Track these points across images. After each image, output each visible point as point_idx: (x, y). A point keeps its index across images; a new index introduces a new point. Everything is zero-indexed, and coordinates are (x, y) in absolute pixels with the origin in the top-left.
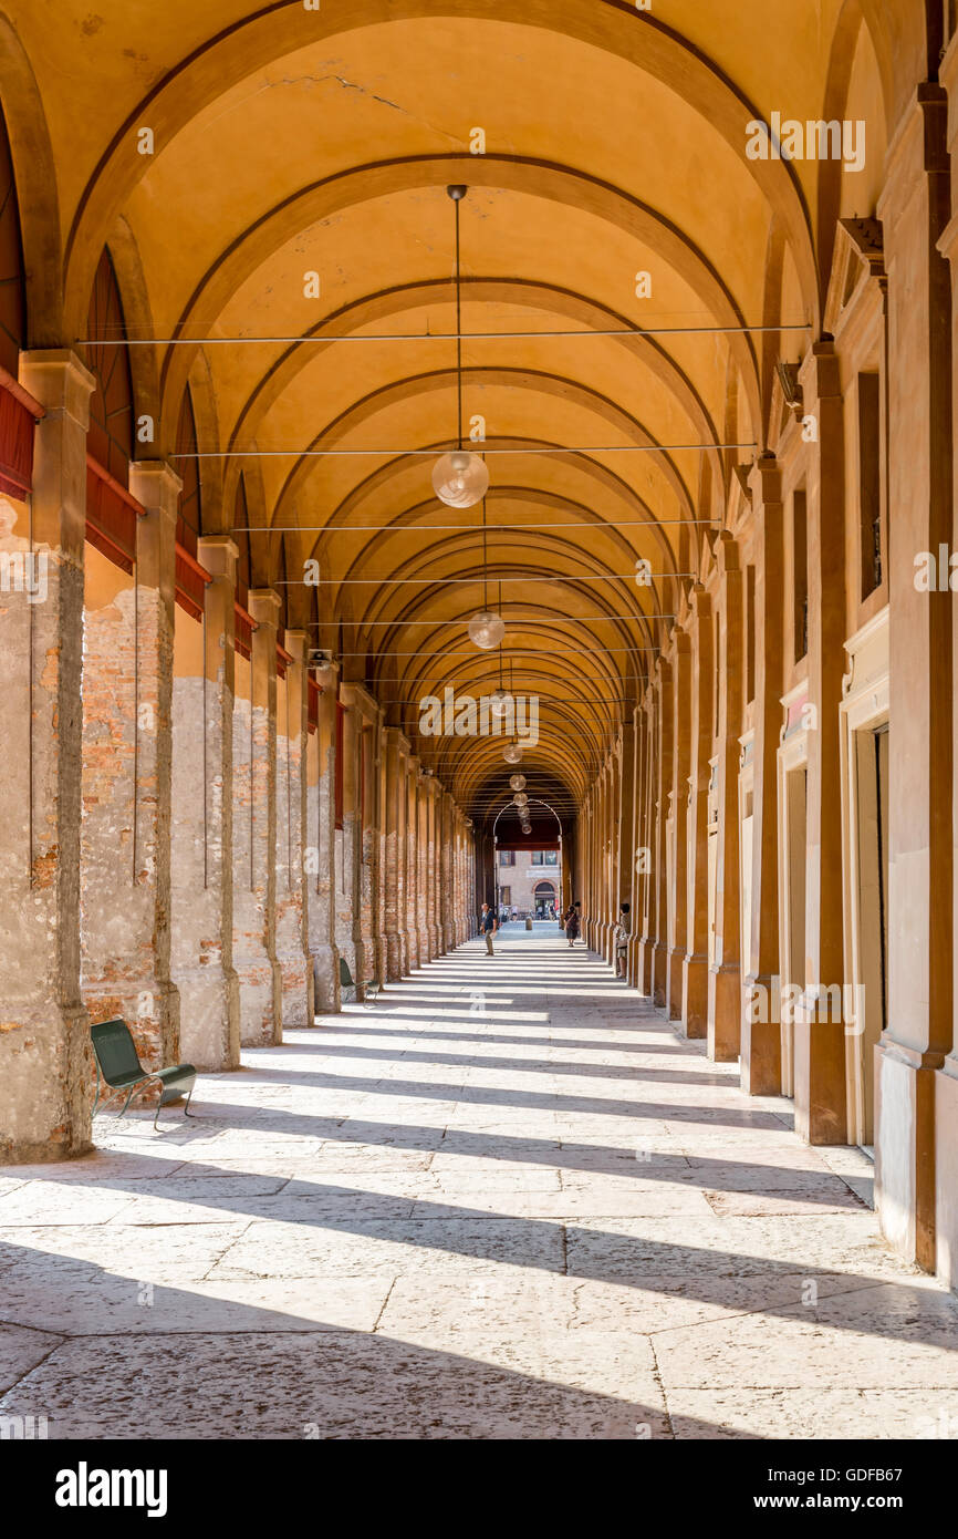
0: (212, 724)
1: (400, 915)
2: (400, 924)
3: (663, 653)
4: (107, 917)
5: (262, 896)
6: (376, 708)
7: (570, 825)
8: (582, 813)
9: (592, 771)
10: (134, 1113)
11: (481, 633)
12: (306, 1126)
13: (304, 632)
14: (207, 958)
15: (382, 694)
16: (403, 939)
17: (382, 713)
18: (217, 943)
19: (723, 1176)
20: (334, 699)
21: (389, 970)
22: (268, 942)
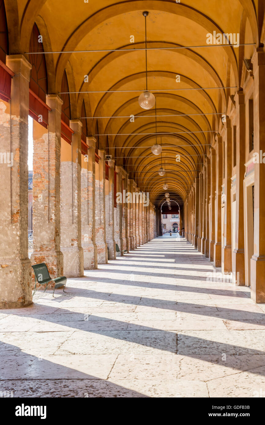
0: (74, 175)
1: (134, 232)
2: (134, 234)
3: (208, 156)
4: (40, 232)
5: (91, 226)
6: (126, 173)
7: (182, 207)
8: (185, 204)
9: (188, 192)
10: (49, 291)
11: (155, 150)
12: (99, 296)
13: (104, 150)
14: (73, 244)
15: (128, 170)
16: (135, 238)
17: (128, 175)
18: (76, 240)
19: (229, 315)
20: (114, 170)
21: (131, 247)
22: (93, 239)
